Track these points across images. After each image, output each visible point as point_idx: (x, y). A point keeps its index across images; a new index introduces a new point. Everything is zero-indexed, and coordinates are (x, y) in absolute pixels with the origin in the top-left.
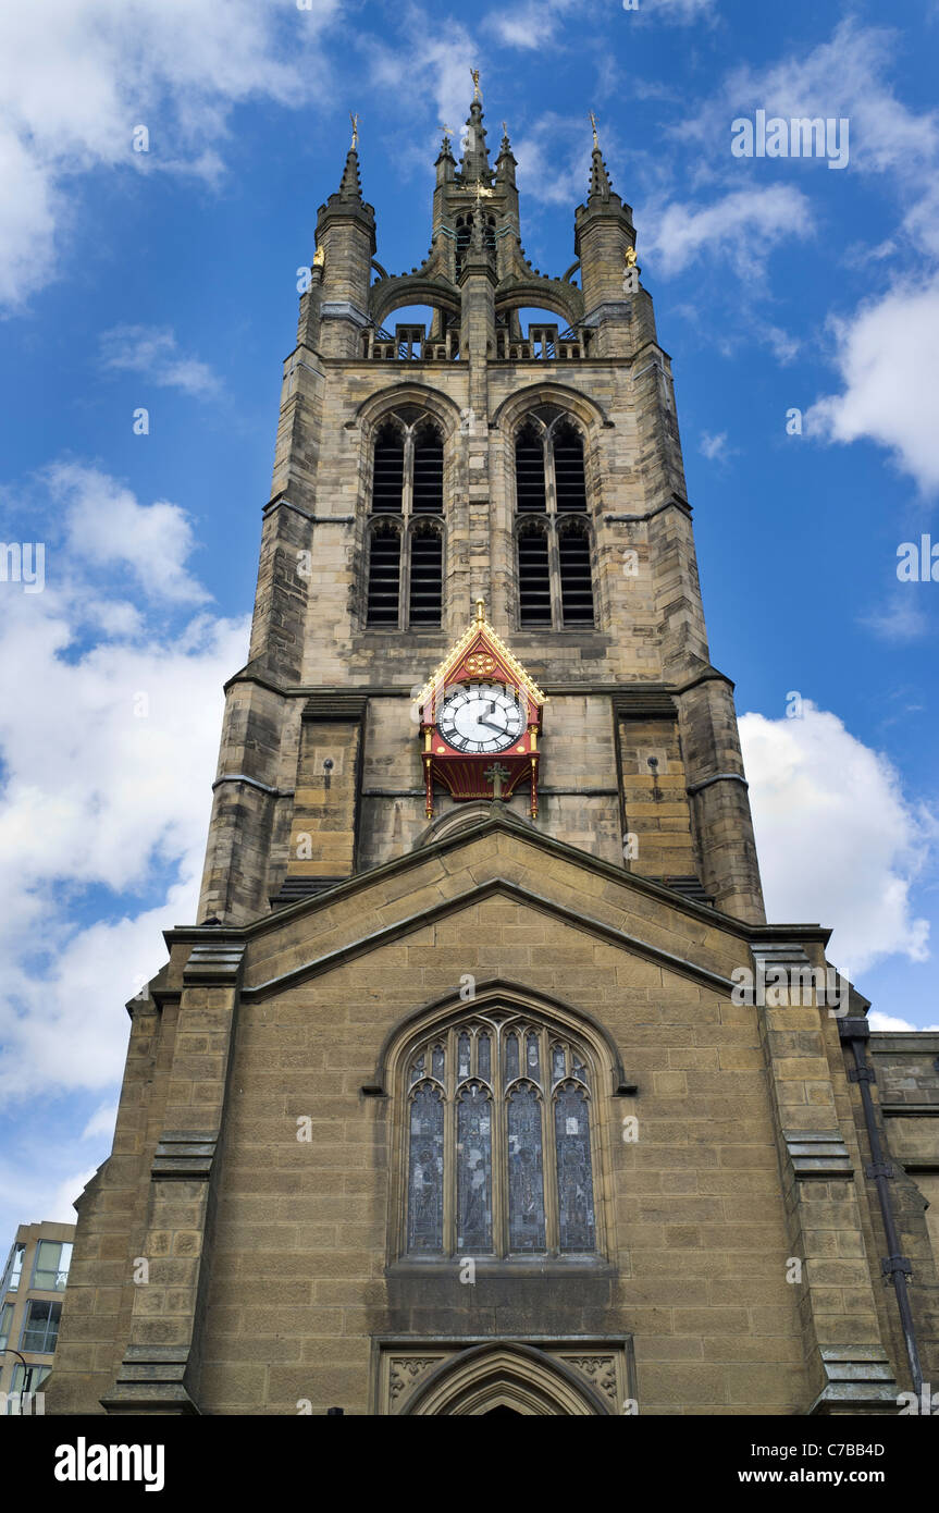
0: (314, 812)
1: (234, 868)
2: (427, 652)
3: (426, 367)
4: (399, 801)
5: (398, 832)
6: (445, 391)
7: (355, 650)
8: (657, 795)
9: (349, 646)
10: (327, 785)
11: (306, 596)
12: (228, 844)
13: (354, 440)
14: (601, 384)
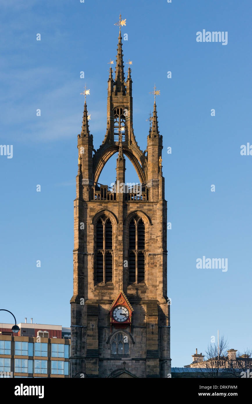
0: (91, 336)
1: (77, 345)
2: (110, 291)
3: (108, 203)
4: (105, 329)
5: (105, 335)
6: (113, 212)
7: (95, 291)
8: (153, 333)
9: (94, 289)
10: (93, 330)
11: (84, 276)
12: (75, 340)
13: (92, 229)
14: (150, 210)
